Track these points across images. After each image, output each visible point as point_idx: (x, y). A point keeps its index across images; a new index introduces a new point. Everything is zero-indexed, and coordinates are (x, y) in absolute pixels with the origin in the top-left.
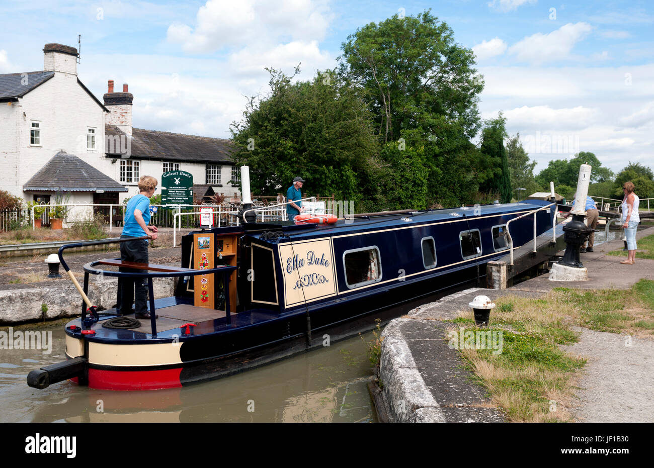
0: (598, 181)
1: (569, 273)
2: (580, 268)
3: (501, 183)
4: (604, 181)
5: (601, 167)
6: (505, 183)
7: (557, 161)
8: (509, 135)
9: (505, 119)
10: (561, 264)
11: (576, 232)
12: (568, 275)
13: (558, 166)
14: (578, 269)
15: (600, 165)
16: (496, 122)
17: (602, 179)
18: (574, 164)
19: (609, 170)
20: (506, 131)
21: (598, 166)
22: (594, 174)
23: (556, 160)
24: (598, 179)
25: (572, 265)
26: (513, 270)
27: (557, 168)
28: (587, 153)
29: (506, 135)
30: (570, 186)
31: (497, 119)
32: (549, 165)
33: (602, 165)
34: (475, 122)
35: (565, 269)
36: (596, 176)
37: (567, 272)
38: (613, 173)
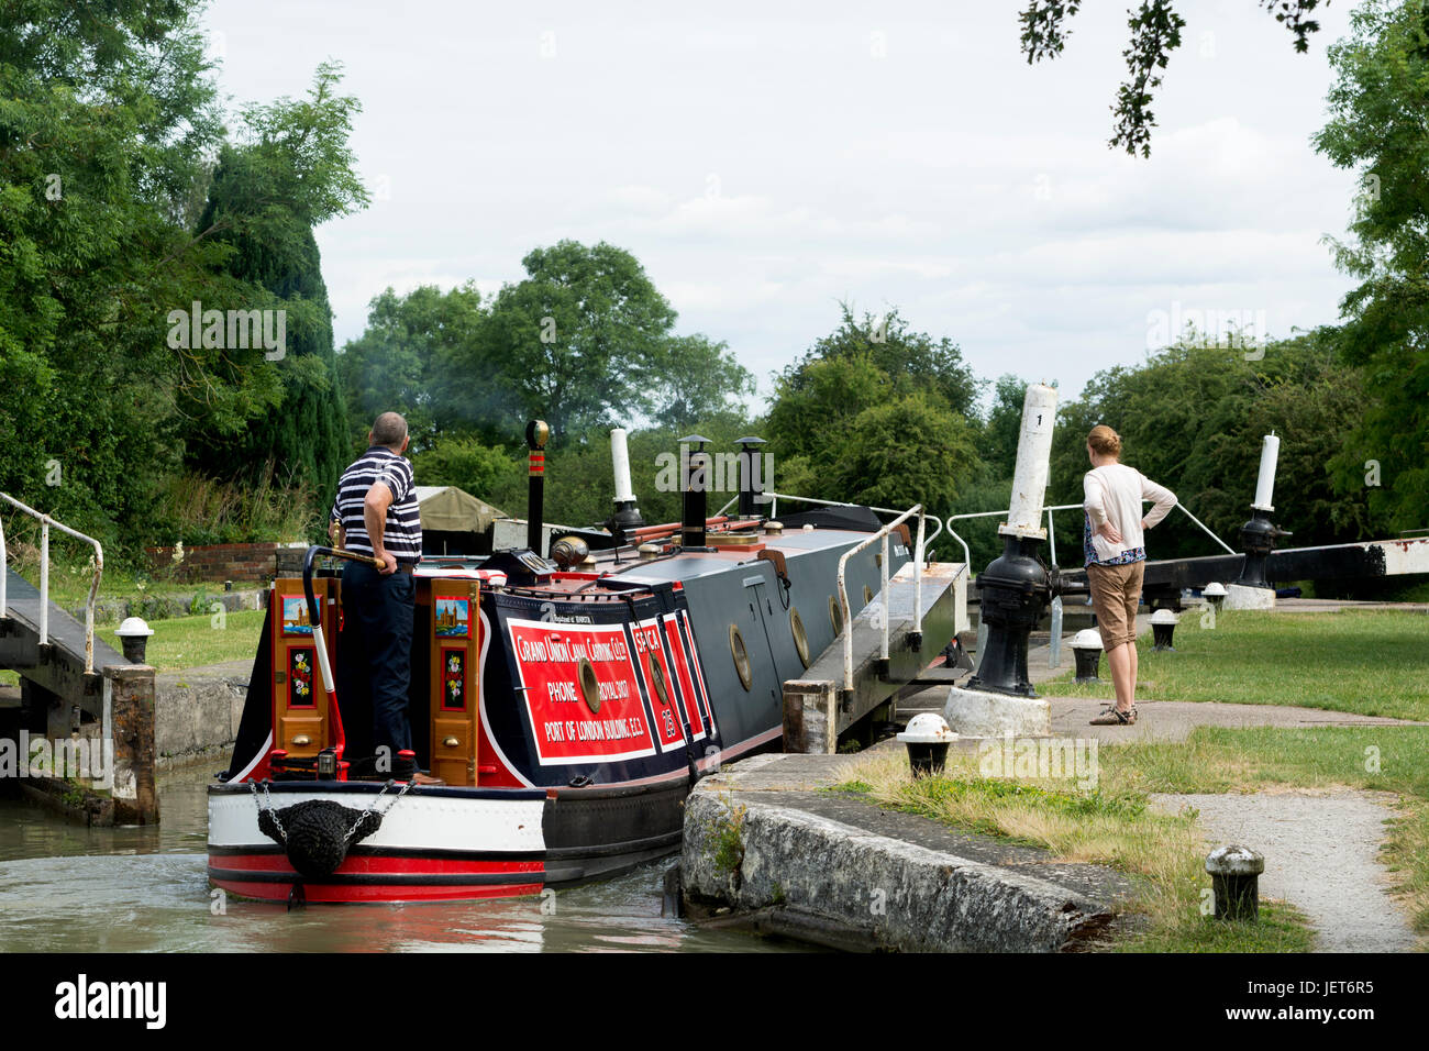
0: (659, 417)
1: (1004, 715)
2: (1033, 698)
3: (304, 434)
4: (694, 421)
5: (672, 333)
6: (323, 432)
7: (421, 296)
8: (366, 184)
9: (349, 102)
10: (977, 689)
11: (1018, 590)
12: (1002, 718)
13: (424, 328)
14: (1028, 701)
15: (668, 325)
16: (304, 119)
17: (680, 405)
18: (523, 316)
19: (717, 350)
20: (351, 166)
21: (658, 330)
22: (637, 375)
23: (414, 289)
24: (658, 407)
25: (1009, 689)
26: (853, 706)
27: (421, 339)
28: (597, 251)
29: (356, 188)
30: (499, 449)
31: (310, 100)
32: (372, 318)
33: (678, 322)
34: (188, 114)
35: (991, 701)
36: (648, 386)
37: (999, 710)
38: (742, 370)
